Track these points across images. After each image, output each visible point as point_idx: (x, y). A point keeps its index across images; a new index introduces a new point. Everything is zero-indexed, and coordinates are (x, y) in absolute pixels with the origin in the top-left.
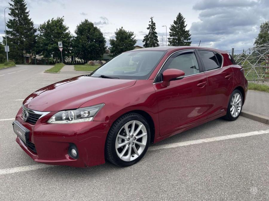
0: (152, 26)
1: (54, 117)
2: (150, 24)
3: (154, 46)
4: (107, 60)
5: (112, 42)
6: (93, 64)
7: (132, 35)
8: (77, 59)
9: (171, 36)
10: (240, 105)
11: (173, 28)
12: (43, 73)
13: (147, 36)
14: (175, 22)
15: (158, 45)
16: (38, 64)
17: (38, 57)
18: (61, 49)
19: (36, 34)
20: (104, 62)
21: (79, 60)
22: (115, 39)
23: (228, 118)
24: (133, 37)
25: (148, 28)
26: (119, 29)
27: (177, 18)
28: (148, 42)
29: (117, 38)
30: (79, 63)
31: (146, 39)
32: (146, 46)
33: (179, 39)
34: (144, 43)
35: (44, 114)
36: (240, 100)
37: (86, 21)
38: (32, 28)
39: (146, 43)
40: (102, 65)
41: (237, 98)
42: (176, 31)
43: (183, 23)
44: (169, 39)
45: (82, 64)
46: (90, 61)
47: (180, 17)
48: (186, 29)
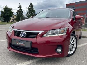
2: (19, 5)
7: (11, 9)
9: (28, 11)
11: (29, 9)
13: (18, 11)
14: (30, 6)
15: (23, 14)
22: (3, 11)
24: (12, 10)
25: (18, 7)
26: (5, 7)
27: (30, 5)
28: (19, 13)
35: (41, 32)
39: (18, 13)
42: (30, 10)
43: (33, 7)
47: (31, 4)
48: (34, 9)
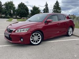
0: (47, 5)
1: (17, 31)
3: (47, 13)
4: (29, 17)
5: (31, 11)
6: (24, 19)
8: (18, 17)
9: (54, 9)
10: (72, 32)
12: (5, 21)
13: (45, 9)
14: (55, 4)
15: (49, 12)
16: (3, 18)
17: (3, 16)
18: (12, 13)
19: (3, 7)
20: (28, 18)
21: (19, 17)
23: (67, 35)
24: (39, 9)
25: (45, 6)
28: (45, 11)
29: (33, 9)
30: (18, 18)
31: (44, 10)
32: (44, 12)
33: (57, 10)
34: (43, 11)
35: (14, 30)
36: (72, 30)
37: (22, 3)
38: (1, 5)
40: (27, 19)
41: (71, 29)
42: (56, 7)
43: (58, 4)
44: (53, 10)
45: (20, 18)
46: (23, 18)
47: (57, 2)
48: (59, 7)
